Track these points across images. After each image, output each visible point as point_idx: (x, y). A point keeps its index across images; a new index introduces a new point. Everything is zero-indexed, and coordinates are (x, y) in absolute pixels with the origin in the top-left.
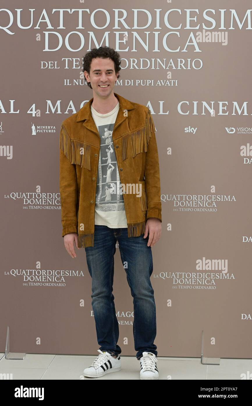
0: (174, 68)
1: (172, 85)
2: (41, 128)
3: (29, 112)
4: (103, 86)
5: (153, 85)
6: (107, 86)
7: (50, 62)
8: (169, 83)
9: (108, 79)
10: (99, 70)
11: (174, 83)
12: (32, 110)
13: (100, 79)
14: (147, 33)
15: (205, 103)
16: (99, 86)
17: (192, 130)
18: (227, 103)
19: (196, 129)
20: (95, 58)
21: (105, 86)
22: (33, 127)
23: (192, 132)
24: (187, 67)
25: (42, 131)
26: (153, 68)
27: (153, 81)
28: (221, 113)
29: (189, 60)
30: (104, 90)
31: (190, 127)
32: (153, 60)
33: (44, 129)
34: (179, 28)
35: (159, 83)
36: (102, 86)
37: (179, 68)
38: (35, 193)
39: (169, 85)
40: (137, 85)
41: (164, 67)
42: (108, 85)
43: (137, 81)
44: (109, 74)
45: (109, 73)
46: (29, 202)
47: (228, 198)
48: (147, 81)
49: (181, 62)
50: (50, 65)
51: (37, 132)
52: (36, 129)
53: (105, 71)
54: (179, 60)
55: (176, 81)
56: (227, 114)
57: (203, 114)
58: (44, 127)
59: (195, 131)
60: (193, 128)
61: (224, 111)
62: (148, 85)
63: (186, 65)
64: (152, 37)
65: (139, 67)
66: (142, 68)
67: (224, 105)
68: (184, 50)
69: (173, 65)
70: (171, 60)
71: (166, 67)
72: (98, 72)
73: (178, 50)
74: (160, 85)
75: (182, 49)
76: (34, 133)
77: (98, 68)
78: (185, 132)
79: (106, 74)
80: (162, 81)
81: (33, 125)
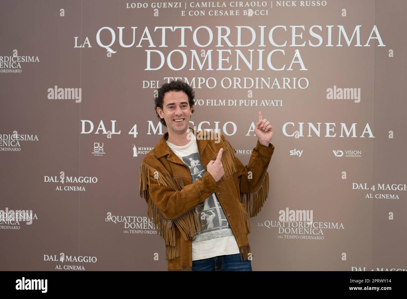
0: (279, 87)
1: (277, 105)
2: (142, 150)
3: (130, 133)
4: (179, 121)
5: (256, 105)
6: (182, 120)
7: (152, 82)
8: (273, 104)
9: (183, 112)
10: (173, 104)
11: (279, 103)
12: (133, 131)
13: (174, 113)
14: (251, 51)
15: (311, 125)
16: (174, 120)
17: (298, 153)
18: (334, 124)
19: (302, 151)
20: (168, 92)
21: (180, 120)
22: (135, 149)
23: (298, 155)
24: (292, 86)
25: (143, 153)
26: (257, 87)
27: (257, 101)
28: (328, 135)
29: (295, 79)
30: (180, 124)
31: (295, 149)
32: (257, 79)
33: (145, 151)
34: (285, 45)
35: (264, 103)
36: (176, 121)
37: (284, 87)
38: (136, 217)
39: (274, 105)
40: (240, 105)
41: (269, 86)
42: (184, 119)
43: (240, 101)
44: (184, 108)
45: (184, 106)
46: (130, 226)
47: (336, 226)
48: (250, 102)
49: (286, 81)
50: (152, 84)
51: (139, 153)
52: (138, 150)
53: (179, 104)
54: (284, 79)
55: (281, 101)
56: (334, 136)
57: (310, 136)
58: (145, 149)
59: (301, 154)
60: (298, 151)
61: (331, 133)
62: (252, 105)
63: (291, 84)
64: (256, 55)
65: (243, 86)
66: (245, 87)
67: (331, 127)
68: (290, 69)
69: (278, 84)
70: (276, 79)
71: (271, 86)
72: (172, 106)
73: (283, 69)
74: (264, 105)
75: (287, 67)
76: (135, 155)
77: (172, 102)
78: (291, 154)
79: (181, 107)
80: (266, 101)
81: (135, 146)
